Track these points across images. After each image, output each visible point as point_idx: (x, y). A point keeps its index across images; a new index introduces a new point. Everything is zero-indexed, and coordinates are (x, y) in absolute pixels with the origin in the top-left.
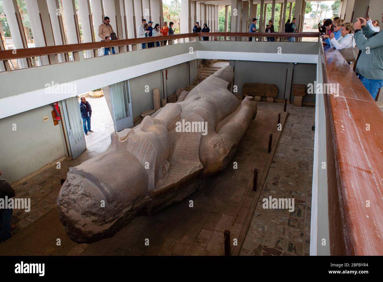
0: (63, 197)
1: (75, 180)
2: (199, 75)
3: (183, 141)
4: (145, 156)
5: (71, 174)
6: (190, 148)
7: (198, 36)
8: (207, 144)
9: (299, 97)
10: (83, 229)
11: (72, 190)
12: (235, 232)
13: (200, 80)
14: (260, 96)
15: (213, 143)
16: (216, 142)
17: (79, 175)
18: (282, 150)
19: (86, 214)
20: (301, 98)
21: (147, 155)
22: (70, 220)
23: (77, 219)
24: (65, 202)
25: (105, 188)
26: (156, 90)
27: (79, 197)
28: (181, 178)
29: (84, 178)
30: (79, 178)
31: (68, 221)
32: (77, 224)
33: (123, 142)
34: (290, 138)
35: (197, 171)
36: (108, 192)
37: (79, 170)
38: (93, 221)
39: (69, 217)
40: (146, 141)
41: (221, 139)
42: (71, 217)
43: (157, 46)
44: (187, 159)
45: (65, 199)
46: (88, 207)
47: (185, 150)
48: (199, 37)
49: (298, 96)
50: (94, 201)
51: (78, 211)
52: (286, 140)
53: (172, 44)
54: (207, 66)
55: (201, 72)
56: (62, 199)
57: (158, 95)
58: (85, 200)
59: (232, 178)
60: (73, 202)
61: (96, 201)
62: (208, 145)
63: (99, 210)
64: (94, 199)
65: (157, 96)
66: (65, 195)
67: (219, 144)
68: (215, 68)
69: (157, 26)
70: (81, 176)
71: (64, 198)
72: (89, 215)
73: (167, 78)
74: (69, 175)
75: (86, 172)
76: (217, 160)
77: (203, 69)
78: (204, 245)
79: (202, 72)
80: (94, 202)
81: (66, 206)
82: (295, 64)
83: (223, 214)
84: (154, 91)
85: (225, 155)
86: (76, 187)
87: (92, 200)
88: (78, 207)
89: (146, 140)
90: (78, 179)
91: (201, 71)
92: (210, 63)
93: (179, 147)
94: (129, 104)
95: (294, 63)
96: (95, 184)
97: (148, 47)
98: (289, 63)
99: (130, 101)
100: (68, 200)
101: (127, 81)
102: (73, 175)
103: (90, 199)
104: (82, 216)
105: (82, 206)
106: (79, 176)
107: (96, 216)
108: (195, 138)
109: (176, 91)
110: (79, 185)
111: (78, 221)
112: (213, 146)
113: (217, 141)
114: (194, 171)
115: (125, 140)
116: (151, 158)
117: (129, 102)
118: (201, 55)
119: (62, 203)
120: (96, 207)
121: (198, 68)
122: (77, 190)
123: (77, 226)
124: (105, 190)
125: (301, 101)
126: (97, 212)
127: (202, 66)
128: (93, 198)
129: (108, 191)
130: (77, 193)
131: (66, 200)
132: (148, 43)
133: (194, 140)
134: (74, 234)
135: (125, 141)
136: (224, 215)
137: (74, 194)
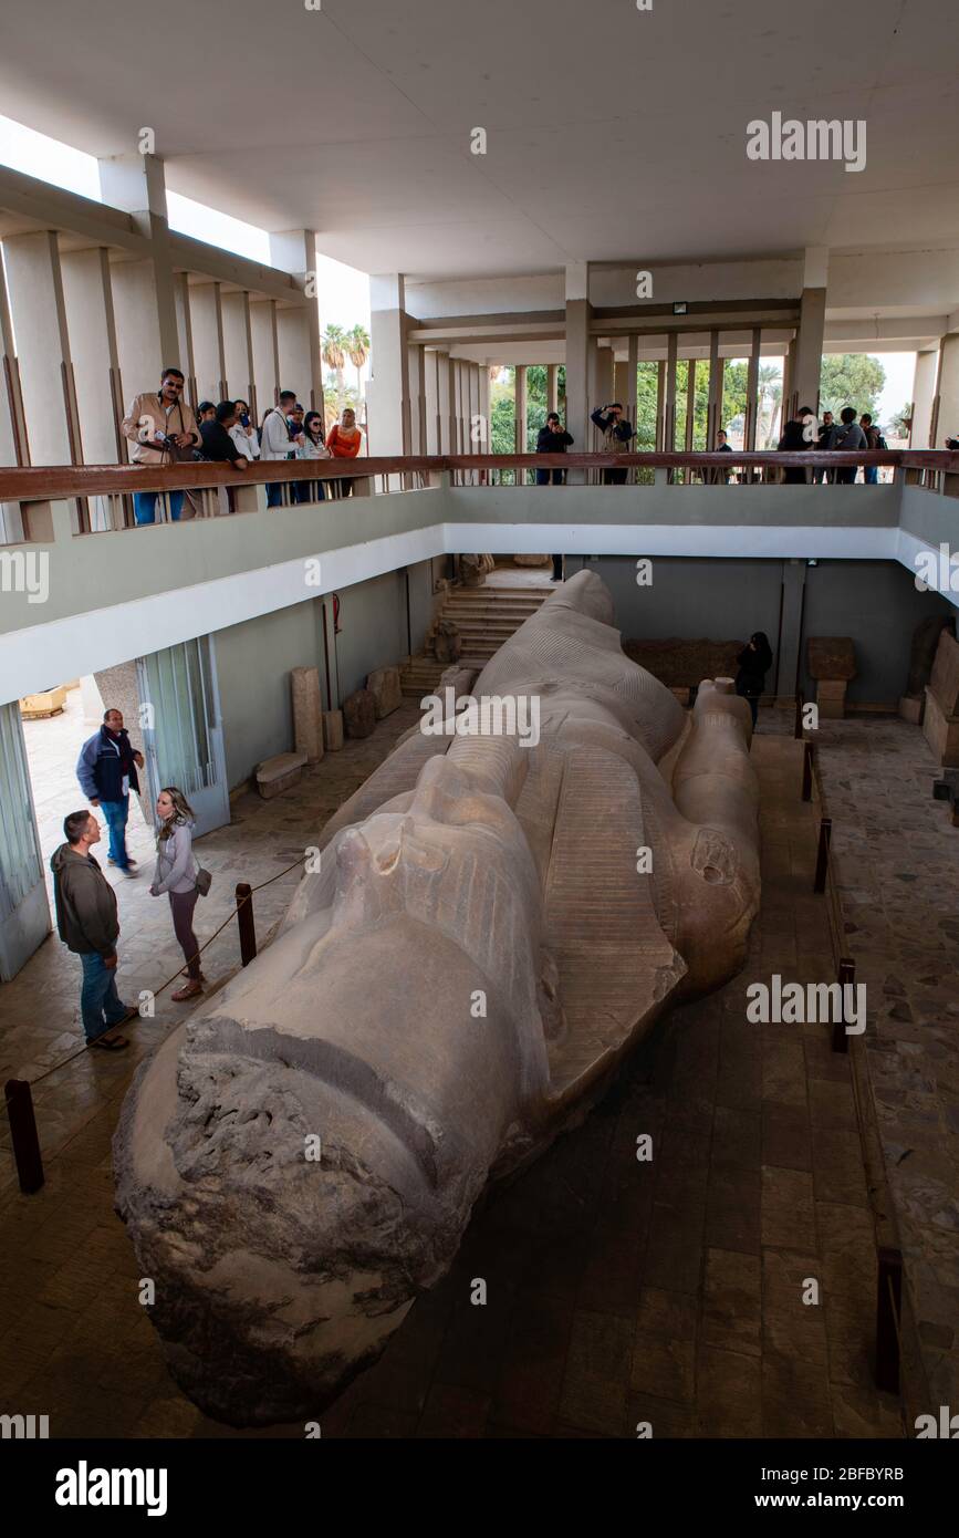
0: (191, 1186)
1: (234, 1085)
2: (439, 618)
3: (568, 863)
4: (492, 934)
5: (205, 1056)
6: (609, 888)
7: (447, 468)
8: (675, 866)
9: (833, 683)
10: (299, 1350)
11: (241, 1142)
12: (851, 1243)
13: (447, 635)
14: (686, 686)
15: (700, 860)
16: (708, 858)
17: (256, 1056)
18: (857, 881)
19: (323, 1263)
20: (841, 685)
21: (496, 928)
22: (218, 1306)
23: (268, 1297)
24: (199, 1213)
25: (412, 1111)
26: (307, 675)
27: (289, 1174)
28: (633, 1025)
29: (285, 1069)
30: (257, 1070)
31: (201, 1314)
32: (260, 1326)
33: (386, 877)
34: (861, 833)
35: (676, 986)
36: (429, 1129)
37: (253, 1027)
38: (358, 1298)
39: (213, 1291)
40: (478, 867)
41: (723, 844)
42: (224, 1293)
43: (319, 499)
44: (609, 938)
45: (198, 1195)
46: (343, 1227)
47: (587, 900)
48: (452, 472)
49: (830, 679)
50: (370, 1189)
51: (278, 1253)
52: (850, 840)
53: (368, 495)
54: (464, 585)
55: (444, 609)
56: (184, 1195)
57: (315, 693)
58: (323, 1189)
59: (727, 1006)
60: (253, 1208)
61: (379, 1186)
62: (680, 869)
63: (396, 1232)
64: (367, 1176)
65: (311, 699)
66: (207, 1174)
67: (722, 861)
68: (494, 590)
69: (311, 420)
70: (268, 1060)
71: (196, 1190)
72: (341, 1267)
73: (337, 631)
74: (194, 1062)
75: (298, 1039)
76: (727, 931)
77: (450, 595)
78: (753, 1328)
79: (449, 609)
80: (367, 1193)
81: (202, 1232)
82: (812, 563)
83: (764, 1168)
84: (298, 678)
85: (752, 907)
86: (256, 1123)
87: (358, 1185)
88: (286, 1230)
89: (475, 864)
90: (259, 1078)
91: (445, 605)
92: (477, 574)
93: (556, 886)
94: (213, 730)
95: (807, 560)
96: (356, 1093)
97: (292, 502)
98: (789, 559)
99: (219, 718)
100: (221, 1200)
101: (205, 638)
102: (218, 1057)
103: (346, 1179)
104: (304, 1278)
105: (310, 1221)
106: (259, 1061)
107: (375, 1270)
108: (615, 845)
109: (367, 678)
110: (270, 1108)
111: (272, 1308)
112: (702, 872)
113: (711, 853)
114: (665, 984)
115: (393, 868)
116: (512, 945)
117: (212, 724)
118: (457, 538)
119: (176, 1214)
120: (383, 1221)
121: (433, 594)
122: (265, 1139)
123: (261, 1336)
124: (411, 1119)
125: (842, 697)
126: (391, 1244)
127: (446, 586)
128: (360, 1171)
129: (431, 1126)
130: (269, 1155)
131: (206, 1198)
132: (291, 483)
133: (616, 852)
134: (234, 1380)
135: (393, 872)
136: (767, 1169)
137: (251, 1161)
